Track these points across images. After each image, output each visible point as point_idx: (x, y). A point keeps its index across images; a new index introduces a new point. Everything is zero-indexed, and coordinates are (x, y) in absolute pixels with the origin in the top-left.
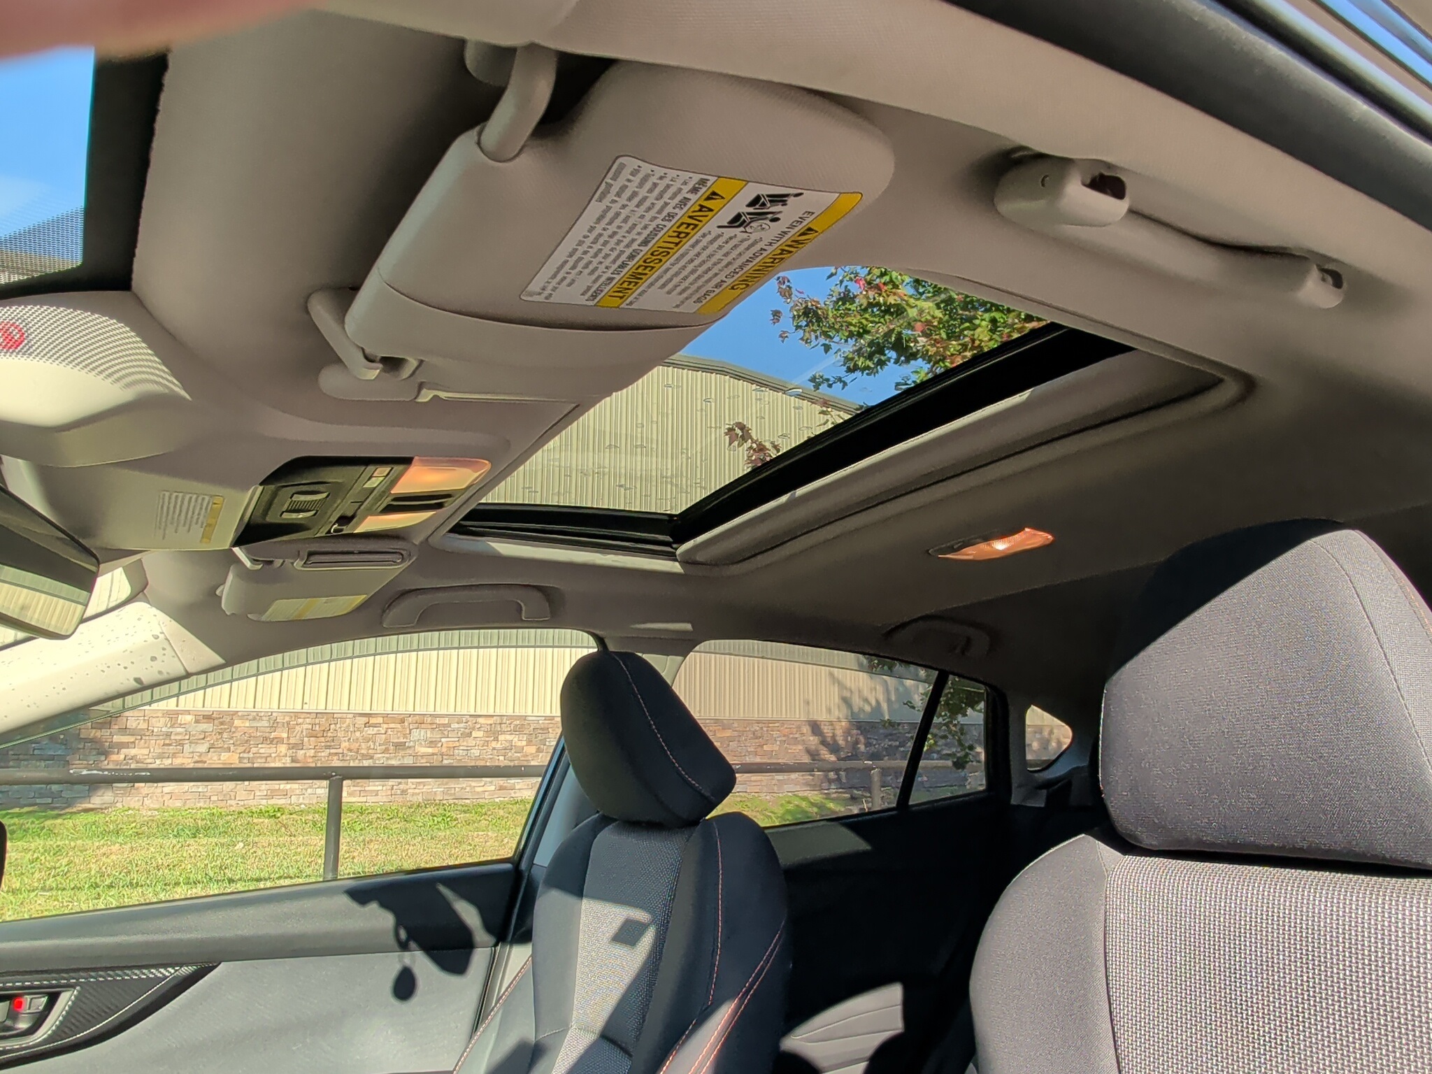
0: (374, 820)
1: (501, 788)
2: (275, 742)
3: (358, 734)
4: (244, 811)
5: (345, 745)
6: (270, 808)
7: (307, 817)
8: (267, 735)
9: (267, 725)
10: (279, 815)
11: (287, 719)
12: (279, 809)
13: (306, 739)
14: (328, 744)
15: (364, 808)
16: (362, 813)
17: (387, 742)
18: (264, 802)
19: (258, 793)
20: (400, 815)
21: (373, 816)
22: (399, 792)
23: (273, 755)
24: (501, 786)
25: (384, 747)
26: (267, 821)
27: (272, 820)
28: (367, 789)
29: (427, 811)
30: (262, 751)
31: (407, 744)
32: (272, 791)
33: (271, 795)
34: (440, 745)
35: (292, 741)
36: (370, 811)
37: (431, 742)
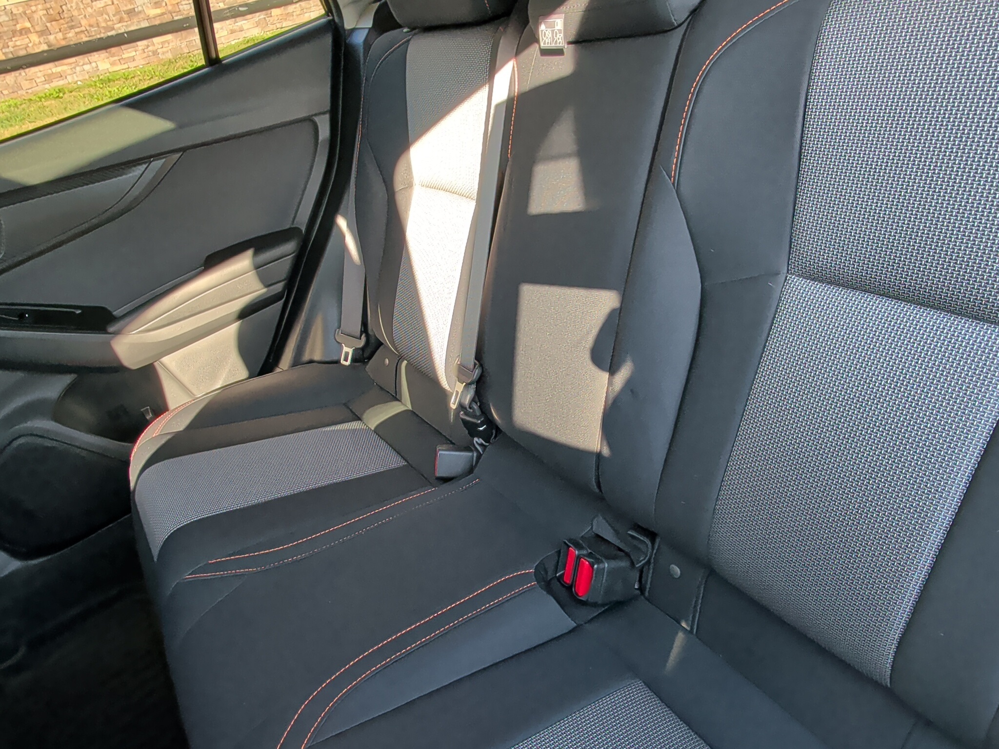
0: (138, 82)
1: (233, 32)
2: (23, 32)
3: (89, 9)
4: (33, 98)
5: (84, 22)
6: (52, 91)
7: (84, 92)
8: (13, 28)
9: (7, 19)
10: (61, 95)
11: (21, 10)
12: (59, 90)
13: (48, 25)
14: (70, 24)
15: (126, 74)
16: (126, 79)
17: (118, 12)
18: (47, 86)
19: (38, 81)
20: (157, 73)
21: (136, 79)
22: (150, 54)
23: (30, 45)
24: (231, 30)
25: (118, 17)
26: (53, 102)
27: (57, 100)
28: (124, 56)
29: (178, 65)
30: (18, 43)
31: (136, 9)
32: (49, 75)
33: (49, 78)
34: (164, 4)
35: (38, 28)
36: (133, 75)
37: (156, 3)
